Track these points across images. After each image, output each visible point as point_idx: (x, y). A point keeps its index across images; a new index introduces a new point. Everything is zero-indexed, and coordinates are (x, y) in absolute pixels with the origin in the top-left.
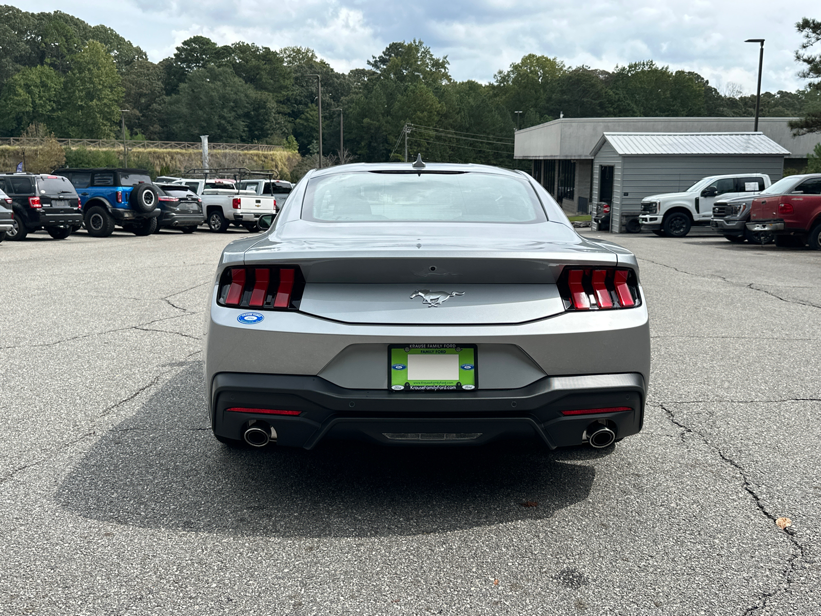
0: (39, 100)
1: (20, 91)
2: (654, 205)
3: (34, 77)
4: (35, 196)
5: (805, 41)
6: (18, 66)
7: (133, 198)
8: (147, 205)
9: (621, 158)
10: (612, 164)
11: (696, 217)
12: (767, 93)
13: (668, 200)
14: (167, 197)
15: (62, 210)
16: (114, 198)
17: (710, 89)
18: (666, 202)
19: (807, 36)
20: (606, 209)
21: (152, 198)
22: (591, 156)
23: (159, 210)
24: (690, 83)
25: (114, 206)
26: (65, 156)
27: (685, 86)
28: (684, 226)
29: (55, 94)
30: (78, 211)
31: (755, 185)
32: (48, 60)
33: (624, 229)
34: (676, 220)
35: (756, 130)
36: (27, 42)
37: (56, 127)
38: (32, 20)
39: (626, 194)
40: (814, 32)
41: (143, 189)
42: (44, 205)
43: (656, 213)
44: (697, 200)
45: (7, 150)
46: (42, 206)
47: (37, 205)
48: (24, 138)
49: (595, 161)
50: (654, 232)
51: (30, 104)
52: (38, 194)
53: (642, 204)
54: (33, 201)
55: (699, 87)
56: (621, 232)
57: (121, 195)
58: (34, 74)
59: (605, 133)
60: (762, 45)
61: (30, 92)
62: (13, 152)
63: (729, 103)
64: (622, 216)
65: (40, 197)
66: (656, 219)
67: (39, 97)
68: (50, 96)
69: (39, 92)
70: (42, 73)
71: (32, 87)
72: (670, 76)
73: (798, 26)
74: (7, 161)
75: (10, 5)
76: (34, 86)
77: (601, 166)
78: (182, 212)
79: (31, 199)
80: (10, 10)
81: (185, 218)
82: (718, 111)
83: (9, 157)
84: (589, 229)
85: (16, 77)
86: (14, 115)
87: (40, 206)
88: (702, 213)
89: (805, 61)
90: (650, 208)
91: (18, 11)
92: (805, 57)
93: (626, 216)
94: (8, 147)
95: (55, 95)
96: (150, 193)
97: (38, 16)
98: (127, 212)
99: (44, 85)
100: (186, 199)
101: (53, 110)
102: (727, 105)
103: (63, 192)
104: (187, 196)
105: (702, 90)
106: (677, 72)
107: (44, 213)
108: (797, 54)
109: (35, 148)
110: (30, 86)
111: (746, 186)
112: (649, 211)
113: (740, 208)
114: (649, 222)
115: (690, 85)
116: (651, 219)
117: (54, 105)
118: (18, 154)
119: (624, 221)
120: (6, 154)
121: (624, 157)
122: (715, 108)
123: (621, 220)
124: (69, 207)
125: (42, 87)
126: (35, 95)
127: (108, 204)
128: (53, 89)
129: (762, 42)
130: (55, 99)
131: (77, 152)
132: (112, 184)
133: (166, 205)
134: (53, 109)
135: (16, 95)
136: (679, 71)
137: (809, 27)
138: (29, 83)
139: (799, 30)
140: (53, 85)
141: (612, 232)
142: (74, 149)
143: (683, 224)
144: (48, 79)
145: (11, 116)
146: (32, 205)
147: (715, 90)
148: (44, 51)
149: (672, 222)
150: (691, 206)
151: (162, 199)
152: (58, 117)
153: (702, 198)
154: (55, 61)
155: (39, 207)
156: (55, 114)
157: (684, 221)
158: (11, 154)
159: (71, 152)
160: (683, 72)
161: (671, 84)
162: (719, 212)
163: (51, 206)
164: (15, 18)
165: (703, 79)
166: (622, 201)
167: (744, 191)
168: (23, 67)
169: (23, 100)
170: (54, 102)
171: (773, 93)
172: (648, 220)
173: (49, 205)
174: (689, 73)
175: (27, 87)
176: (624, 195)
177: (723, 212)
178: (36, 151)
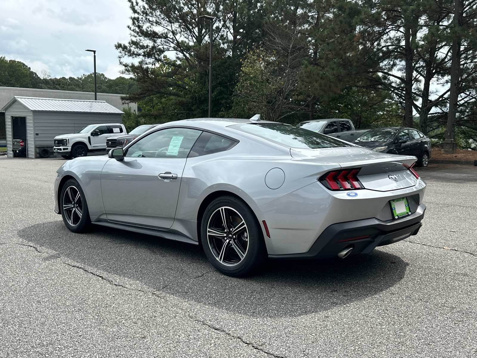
2: (65, 141)
5: (120, 54)
9: (32, 113)
10: (25, 116)
11: (90, 147)
12: (63, 77)
13: (72, 137)
17: (32, 73)
18: (72, 139)
19: (120, 52)
20: (22, 144)
22: (3, 110)
24: (20, 68)
27: (17, 70)
28: (84, 152)
31: (117, 130)
33: (38, 155)
34: (79, 149)
35: (96, 100)
39: (37, 134)
40: (123, 50)
43: (67, 145)
44: (89, 138)
49: (7, 114)
50: (63, 156)
53: (55, 140)
55: (25, 71)
56: (36, 158)
59: (15, 97)
60: (95, 53)
63: (44, 81)
64: (36, 147)
66: (67, 149)
72: (6, 62)
73: (116, 46)
77: (12, 117)
82: (39, 86)
84: (6, 156)
88: (93, 145)
89: (124, 65)
90: (61, 142)
92: (124, 63)
93: (39, 148)
102: (43, 82)
105: (28, 73)
106: (10, 61)
108: (120, 61)
111: (114, 130)
112: (62, 144)
113: (124, 142)
114: (62, 151)
115: (20, 69)
116: (64, 149)
119: (38, 150)
121: (34, 112)
122: (37, 84)
123: (35, 150)
129: (94, 52)
136: (12, 61)
137: (122, 47)
139: (116, 48)
141: (28, 158)
143: (83, 151)
147: (35, 74)
149: (77, 150)
150: (86, 141)
153: (92, 136)
157: (83, 149)
160: (15, 61)
161: (8, 68)
162: (111, 144)
165: (27, 66)
166: (35, 139)
167: (113, 133)
171: (67, 78)
172: (62, 149)
174: (18, 62)
176: (36, 135)
177: (115, 144)
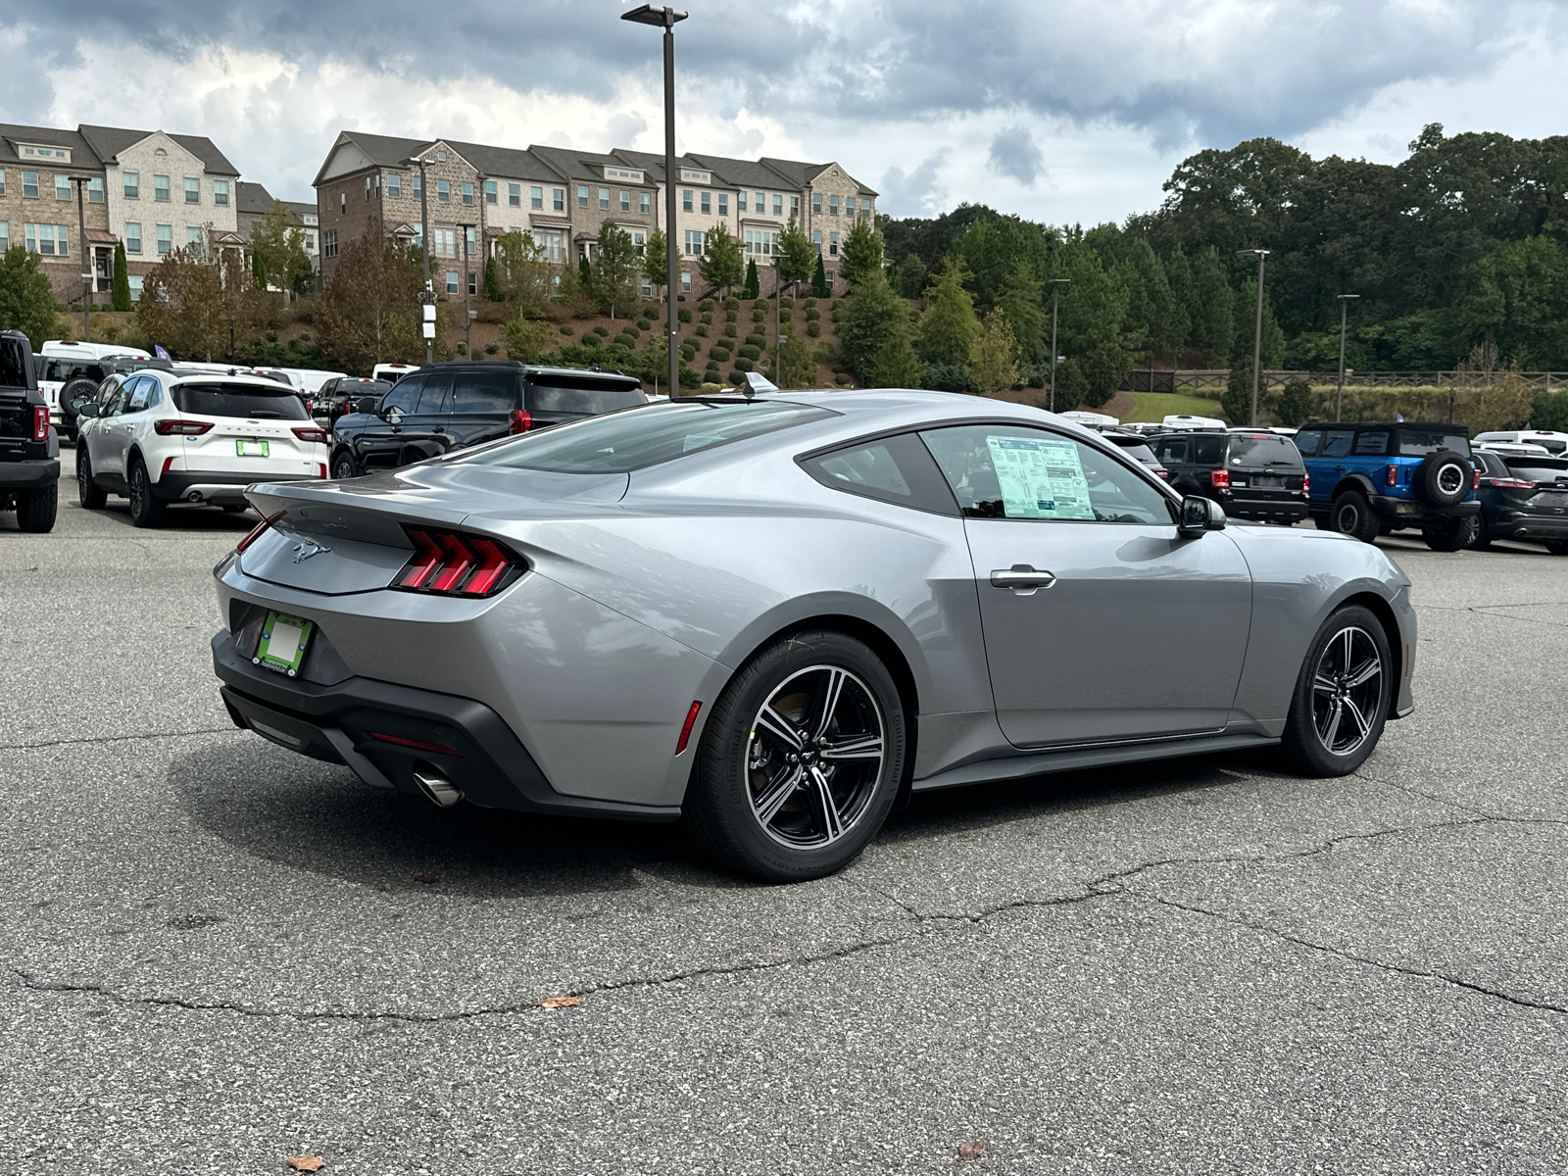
0: (1521, 301)
1: (1487, 285)
3: (1517, 259)
4: (1221, 469)
6: (1490, 241)
7: (1420, 479)
8: (1449, 493)
14: (1511, 479)
15: (1267, 493)
16: (1382, 478)
21: (1459, 480)
23: (1479, 503)
25: (1381, 493)
26: (1533, 406)
29: (1550, 288)
30: (1301, 498)
32: (1548, 226)
36: (1519, 194)
37: (1546, 349)
38: (1529, 154)
41: (1440, 462)
42: (1234, 484)
45: (1427, 394)
46: (1231, 485)
47: (1223, 484)
48: (1460, 373)
51: (1502, 310)
52: (1227, 465)
54: (1217, 476)
57: (1395, 473)
58: (1517, 254)
61: (1505, 288)
62: (1437, 397)
65: (1230, 472)
67: (1520, 295)
68: (1541, 291)
69: (1523, 286)
70: (1535, 249)
71: (1510, 278)
74: (1424, 413)
75: (1492, 132)
76: (1514, 276)
78: (1538, 510)
79: (1214, 473)
80: (1493, 140)
81: (1542, 523)
83: (1429, 406)
85: (1484, 261)
86: (1470, 332)
87: (1227, 485)
91: (1507, 140)
94: (1430, 388)
95: (1553, 291)
96: (1455, 470)
97: (1544, 145)
98: (1404, 504)
99: (1533, 272)
100: (1554, 485)
101: (1544, 318)
103: (1274, 463)
104: (1557, 478)
107: (1231, 498)
109: (1479, 390)
110: (1507, 277)
117: (1548, 309)
118: (1446, 401)
120: (1425, 401)
124: (1282, 489)
125: (1529, 276)
126: (1513, 293)
127: (1369, 487)
128: (1550, 280)
130: (1551, 297)
131: (1558, 398)
132: (1383, 450)
133: (1505, 495)
134: (1544, 316)
135: (1480, 294)
138: (1507, 271)
140: (1550, 271)
142: (1553, 390)
144: (1542, 260)
145: (1464, 333)
146: (1214, 483)
148: (1545, 209)
151: (1501, 484)
152: (1553, 331)
154: (1562, 225)
155: (1224, 487)
156: (1547, 326)
158: (1435, 400)
159: (1547, 396)
163: (1247, 486)
164: (1499, 153)
168: (1499, 242)
169: (1489, 302)
170: (1549, 302)
173: (1243, 484)
175: (1501, 277)
178: (1479, 395)
